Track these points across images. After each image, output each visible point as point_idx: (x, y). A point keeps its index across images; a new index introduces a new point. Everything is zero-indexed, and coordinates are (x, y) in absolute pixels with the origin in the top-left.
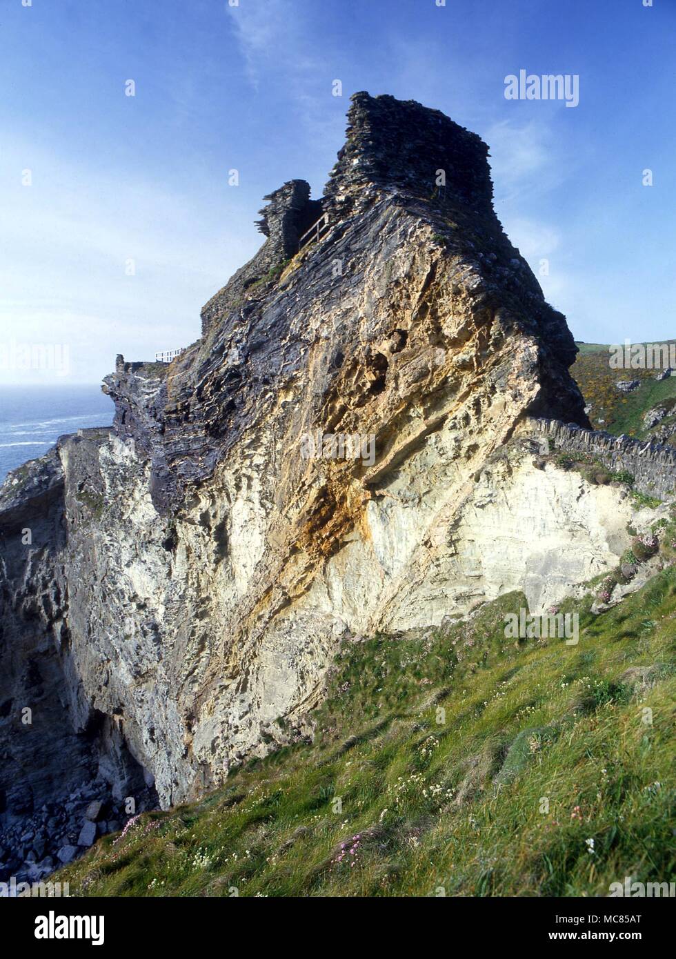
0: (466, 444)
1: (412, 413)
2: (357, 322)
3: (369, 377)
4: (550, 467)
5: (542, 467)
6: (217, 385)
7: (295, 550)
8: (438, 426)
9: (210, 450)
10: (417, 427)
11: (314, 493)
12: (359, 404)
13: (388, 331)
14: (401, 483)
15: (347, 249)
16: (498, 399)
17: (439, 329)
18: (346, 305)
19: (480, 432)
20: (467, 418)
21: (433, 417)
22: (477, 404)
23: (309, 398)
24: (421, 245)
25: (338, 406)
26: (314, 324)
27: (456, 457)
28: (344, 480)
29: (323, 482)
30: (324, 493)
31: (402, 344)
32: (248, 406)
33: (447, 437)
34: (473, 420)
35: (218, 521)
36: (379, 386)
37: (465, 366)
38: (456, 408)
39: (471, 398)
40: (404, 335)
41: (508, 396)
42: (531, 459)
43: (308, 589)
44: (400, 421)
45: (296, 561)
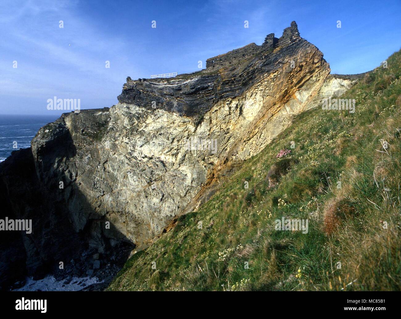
0: (318, 79)
1: (307, 75)
2: (297, 59)
3: (299, 69)
4: (337, 79)
5: (336, 79)
6: (248, 73)
7: (275, 104)
8: (312, 77)
9: (241, 89)
10: (308, 77)
11: (284, 91)
12: (296, 74)
13: (304, 61)
14: (304, 87)
15: (295, 48)
16: (324, 72)
17: (314, 61)
18: (295, 57)
19: (320, 77)
20: (317, 75)
21: (311, 75)
22: (319, 73)
23: (284, 73)
24: (313, 48)
25: (291, 74)
26: (286, 60)
27: (316, 81)
28: (292, 88)
29: (286, 89)
30: (286, 91)
31: (307, 63)
32: (257, 78)
33: (314, 78)
34: (318, 76)
35: (241, 106)
36: (300, 71)
37: (318, 67)
38: (315, 74)
39: (319, 72)
40: (307, 62)
41: (327, 71)
42: (334, 78)
43: (278, 112)
44: (305, 76)
45: (274, 107)
